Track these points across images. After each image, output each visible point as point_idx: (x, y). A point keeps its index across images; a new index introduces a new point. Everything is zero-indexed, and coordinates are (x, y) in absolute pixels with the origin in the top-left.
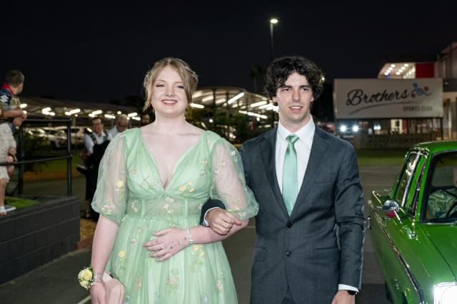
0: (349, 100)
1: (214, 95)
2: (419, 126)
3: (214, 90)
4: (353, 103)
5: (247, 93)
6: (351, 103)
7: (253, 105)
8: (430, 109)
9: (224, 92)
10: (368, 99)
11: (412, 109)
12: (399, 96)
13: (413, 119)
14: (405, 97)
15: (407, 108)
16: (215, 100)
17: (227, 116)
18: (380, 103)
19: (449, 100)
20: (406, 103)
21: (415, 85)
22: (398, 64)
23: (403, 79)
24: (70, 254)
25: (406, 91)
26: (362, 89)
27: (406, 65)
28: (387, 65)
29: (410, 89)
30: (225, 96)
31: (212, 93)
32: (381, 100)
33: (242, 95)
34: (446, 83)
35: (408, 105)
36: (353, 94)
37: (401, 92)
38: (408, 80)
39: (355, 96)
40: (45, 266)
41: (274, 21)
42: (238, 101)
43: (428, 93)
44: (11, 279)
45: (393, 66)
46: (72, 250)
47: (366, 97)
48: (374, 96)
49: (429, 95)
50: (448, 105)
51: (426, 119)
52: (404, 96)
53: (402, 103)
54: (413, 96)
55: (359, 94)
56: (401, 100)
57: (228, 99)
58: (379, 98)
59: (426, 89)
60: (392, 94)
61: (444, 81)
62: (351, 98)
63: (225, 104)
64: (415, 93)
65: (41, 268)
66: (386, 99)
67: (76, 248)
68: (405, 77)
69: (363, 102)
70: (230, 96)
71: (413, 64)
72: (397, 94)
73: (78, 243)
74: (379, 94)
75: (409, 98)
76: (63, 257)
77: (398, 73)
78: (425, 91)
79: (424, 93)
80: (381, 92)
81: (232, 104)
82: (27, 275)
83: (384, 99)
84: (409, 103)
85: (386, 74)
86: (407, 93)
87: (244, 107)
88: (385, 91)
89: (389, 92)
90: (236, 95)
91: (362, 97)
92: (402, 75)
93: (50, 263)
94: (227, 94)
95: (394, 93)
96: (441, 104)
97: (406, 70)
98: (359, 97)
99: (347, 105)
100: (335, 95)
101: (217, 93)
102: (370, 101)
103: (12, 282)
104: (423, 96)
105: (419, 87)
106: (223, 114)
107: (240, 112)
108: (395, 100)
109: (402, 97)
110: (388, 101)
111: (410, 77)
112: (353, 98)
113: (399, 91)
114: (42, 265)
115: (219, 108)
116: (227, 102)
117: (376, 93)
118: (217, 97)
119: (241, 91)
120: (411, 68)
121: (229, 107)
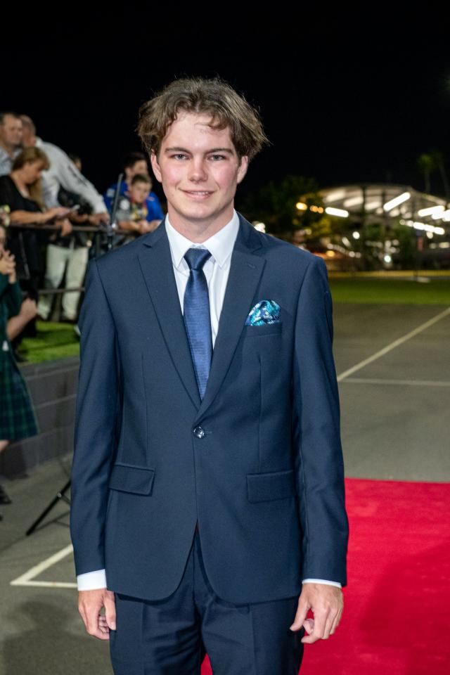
1: (364, 196)
3: (364, 189)
5: (415, 193)
7: (422, 213)
9: (379, 191)
16: (364, 203)
17: (383, 229)
30: (379, 198)
31: (360, 193)
33: (406, 196)
42: (399, 207)
57: (384, 202)
63: (380, 212)
70: (388, 198)
81: (390, 211)
87: (408, 215)
90: (397, 196)
94: (383, 195)
101: (369, 192)
106: (377, 226)
107: (402, 223)
115: (370, 217)
116: (382, 207)
118: (368, 200)
119: (405, 191)
121: (385, 215)
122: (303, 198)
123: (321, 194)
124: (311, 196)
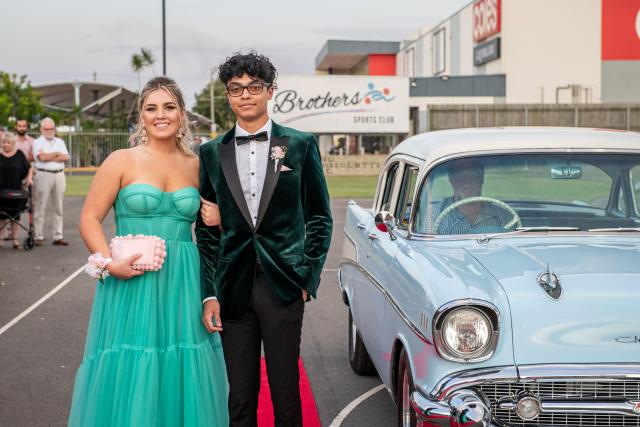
0: (276, 106)
4: (282, 109)
6: (279, 109)
10: (305, 104)
11: (366, 120)
12: (348, 101)
14: (357, 102)
15: (359, 119)
18: (321, 110)
19: (416, 108)
20: (358, 111)
25: (357, 95)
26: (297, 91)
29: (364, 91)
30: (92, 95)
32: (322, 106)
33: (117, 93)
34: (414, 84)
35: (361, 115)
36: (282, 97)
37: (351, 96)
39: (285, 100)
42: (111, 102)
43: (387, 97)
47: (301, 102)
48: (312, 100)
49: (389, 100)
50: (417, 115)
52: (355, 101)
53: (353, 111)
54: (368, 101)
55: (291, 97)
56: (351, 107)
57: (96, 98)
58: (320, 102)
60: (338, 98)
61: (411, 81)
62: (280, 102)
64: (370, 96)
66: (329, 106)
69: (296, 109)
70: (100, 95)
72: (346, 98)
74: (319, 98)
75: (362, 105)
78: (383, 94)
79: (384, 98)
80: (323, 95)
83: (326, 104)
84: (362, 110)
86: (360, 97)
88: (328, 94)
89: (333, 96)
90: (108, 93)
91: (296, 101)
92: (351, 70)
94: (96, 93)
95: (341, 96)
96: (407, 113)
97: (356, 64)
98: (291, 101)
99: (274, 112)
102: (307, 107)
104: (382, 101)
105: (375, 89)
108: (341, 107)
109: (352, 102)
110: (332, 109)
112: (283, 103)
113: (348, 94)
117: (315, 97)
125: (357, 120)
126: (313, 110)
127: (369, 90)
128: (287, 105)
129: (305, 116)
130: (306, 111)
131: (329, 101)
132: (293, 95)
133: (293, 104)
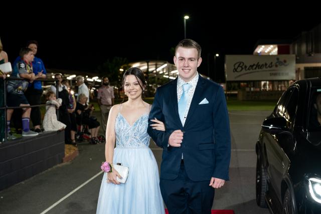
0: (235, 69)
1: (148, 65)
2: (280, 86)
3: (148, 63)
4: (238, 70)
5: (169, 64)
6: (236, 71)
7: (173, 72)
8: (287, 74)
9: (154, 63)
10: (247, 68)
11: (275, 74)
12: (267, 66)
13: (276, 81)
14: (271, 67)
16: (148, 68)
17: (156, 79)
18: (255, 70)
19: (299, 69)
21: (278, 59)
22: (267, 46)
23: (269, 55)
24: (59, 165)
25: (272, 63)
26: (243, 61)
27: (272, 46)
28: (259, 46)
29: (275, 61)
30: (154, 66)
31: (146, 64)
32: (256, 68)
33: (166, 65)
34: (298, 58)
35: (273, 72)
36: (238, 65)
37: (268, 63)
38: (273, 56)
39: (239, 66)
40: (43, 173)
41: (187, 17)
42: (163, 69)
43: (286, 64)
44: (21, 181)
45: (263, 46)
46: (60, 163)
47: (246, 67)
48: (251, 66)
49: (286, 65)
50: (299, 72)
51: (284, 81)
53: (270, 71)
54: (276, 66)
56: (269, 69)
57: (156, 68)
58: (255, 67)
59: (285, 61)
60: (263, 65)
61: (296, 57)
62: (236, 67)
63: (155, 72)
64: (278, 64)
65: (40, 174)
66: (259, 68)
67: (62, 162)
68: (270, 54)
69: (244, 70)
70: (158, 66)
71: (276, 46)
72: (266, 64)
73: (64, 158)
74: (254, 65)
75: (274, 68)
76: (54, 167)
77: (266, 52)
79: (284, 64)
80: (256, 64)
81: (159, 71)
82: (32, 178)
84: (274, 70)
85: (259, 52)
87: (167, 73)
88: (258, 63)
89: (261, 64)
90: (162, 65)
91: (243, 67)
92: (269, 52)
93: (46, 171)
94: (156, 65)
96: (294, 71)
97: (271, 50)
98: (241, 67)
99: (234, 72)
100: (225, 66)
101: (150, 64)
102: (249, 69)
103: (23, 183)
104: (283, 66)
105: (280, 60)
106: (154, 78)
107: (164, 76)
108: (264, 69)
109: (269, 67)
110: (260, 70)
111: (274, 54)
113: (267, 63)
114: (42, 172)
115: (151, 74)
116: (156, 70)
117: (252, 64)
118: (150, 67)
119: (165, 63)
120: (275, 48)
121: (157, 73)
122: (122, 67)
123: (130, 64)
124: (126, 65)
125: (271, 74)
126: (251, 71)
127: (277, 61)
128: (240, 69)
129: (247, 73)
130: (248, 71)
131: (258, 66)
132: (242, 64)
133: (242, 68)
